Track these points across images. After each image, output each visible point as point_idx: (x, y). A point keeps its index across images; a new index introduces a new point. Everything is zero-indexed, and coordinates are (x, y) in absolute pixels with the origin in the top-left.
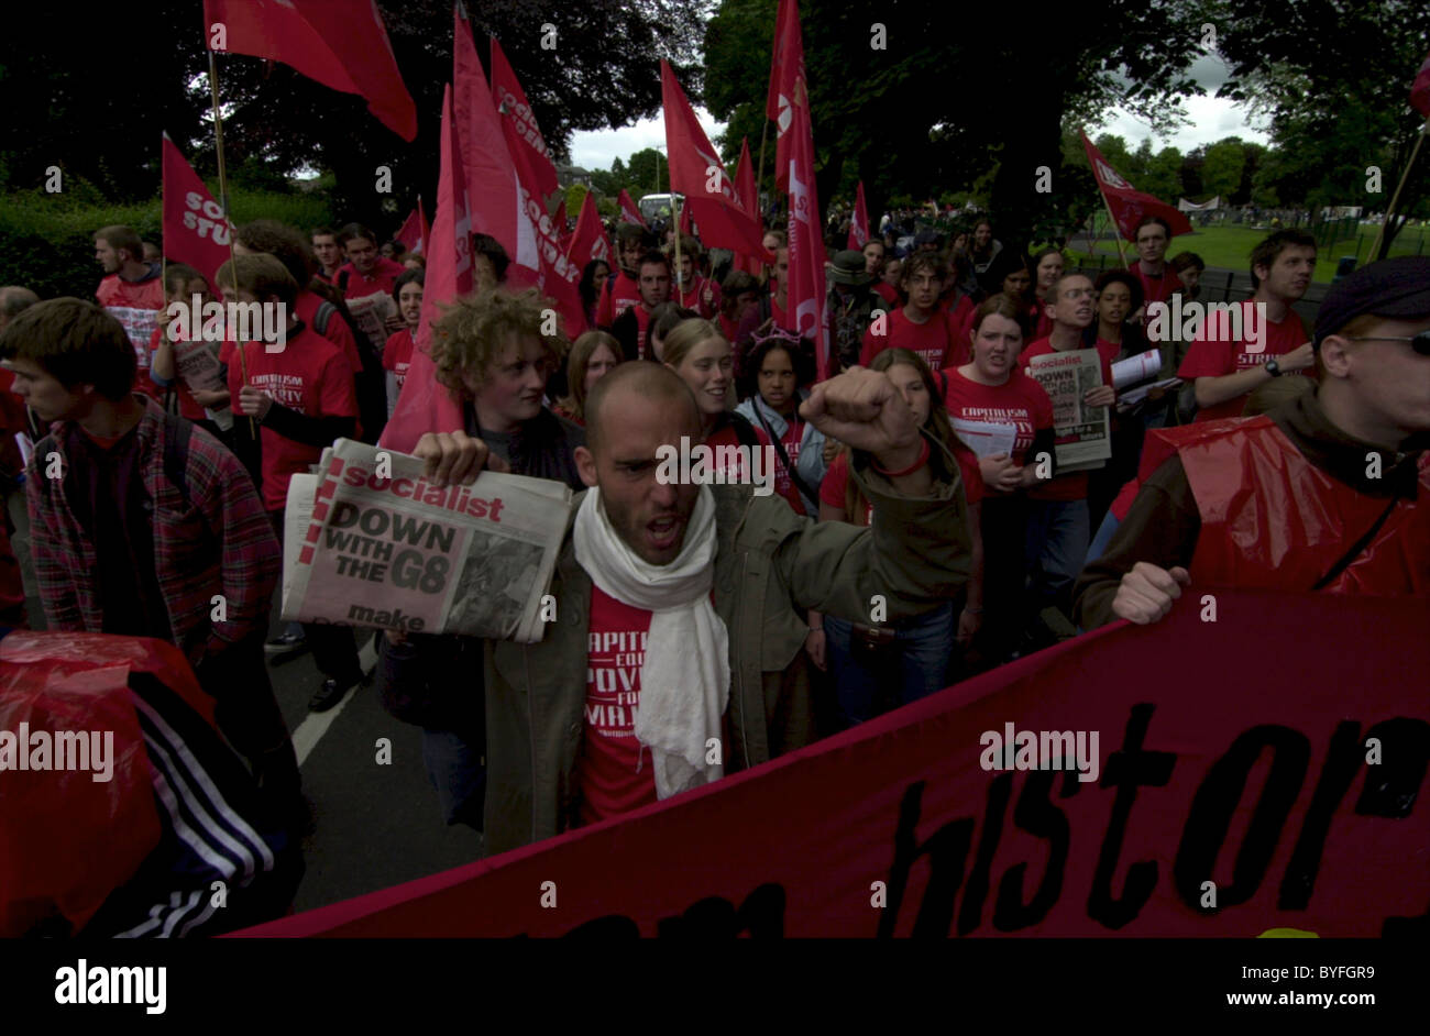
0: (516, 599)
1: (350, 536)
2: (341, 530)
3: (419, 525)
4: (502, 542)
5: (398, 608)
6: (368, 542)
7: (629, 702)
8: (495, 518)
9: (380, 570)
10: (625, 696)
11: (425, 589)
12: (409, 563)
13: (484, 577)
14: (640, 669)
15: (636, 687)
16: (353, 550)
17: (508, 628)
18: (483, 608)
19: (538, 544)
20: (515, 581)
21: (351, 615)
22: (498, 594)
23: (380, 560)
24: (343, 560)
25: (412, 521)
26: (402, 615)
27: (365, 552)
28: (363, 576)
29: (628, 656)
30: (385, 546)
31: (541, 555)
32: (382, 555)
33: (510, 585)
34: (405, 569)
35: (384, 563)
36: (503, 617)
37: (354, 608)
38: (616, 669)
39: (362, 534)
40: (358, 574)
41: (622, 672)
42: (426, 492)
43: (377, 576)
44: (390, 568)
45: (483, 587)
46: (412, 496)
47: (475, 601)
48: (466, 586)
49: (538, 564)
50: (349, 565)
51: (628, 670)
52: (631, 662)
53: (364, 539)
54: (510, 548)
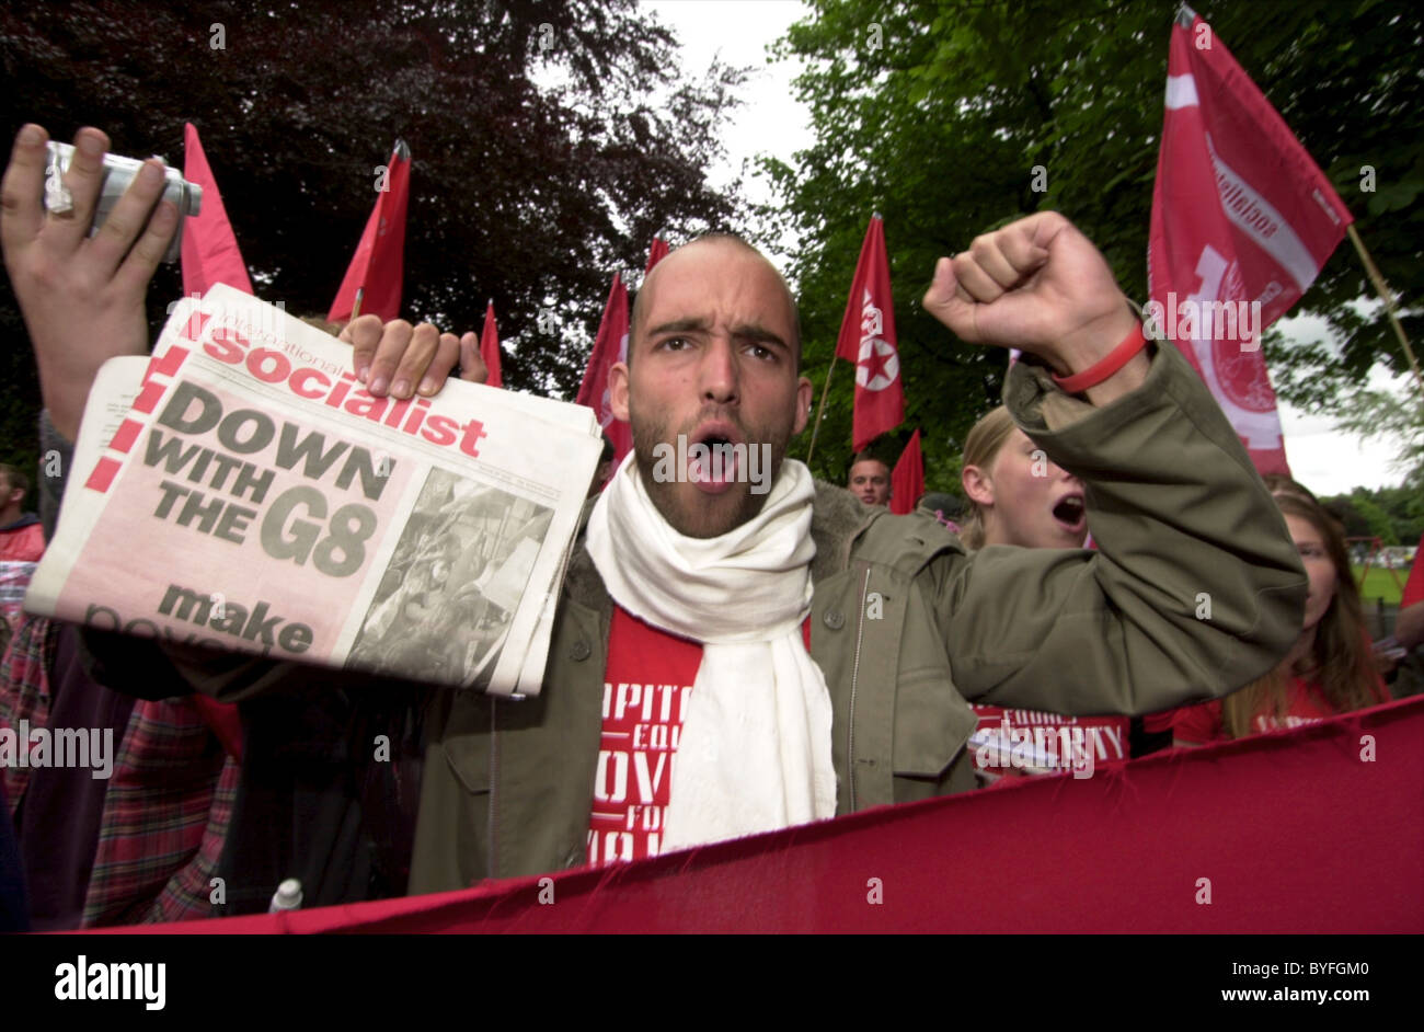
0: (497, 602)
1: (194, 449)
2: (181, 436)
3: (327, 447)
4: (480, 492)
5: (265, 600)
6: (226, 465)
7: (646, 825)
8: (469, 448)
9: (240, 518)
10: (639, 814)
11: (323, 564)
12: (300, 512)
13: (438, 554)
14: (673, 756)
15: (662, 798)
16: (196, 476)
17: (477, 659)
18: (431, 616)
19: (544, 503)
20: (498, 565)
21: (165, 608)
22: (463, 589)
23: (244, 502)
24: (172, 492)
25: (316, 440)
26: (268, 616)
27: (217, 483)
28: (205, 528)
29: (655, 729)
30: (257, 475)
31: (548, 523)
32: (250, 491)
33: (488, 572)
34: (289, 523)
35: (252, 507)
36: (469, 635)
37: (174, 591)
38: (631, 753)
39: (219, 448)
40: (197, 521)
41: (641, 759)
42: (350, 396)
43: (233, 530)
44: (261, 518)
45: (436, 572)
46: (325, 398)
47: (419, 599)
48: (404, 568)
49: (541, 540)
50: (180, 503)
51: (652, 759)
52: (658, 742)
53: (220, 458)
54: (491, 506)
